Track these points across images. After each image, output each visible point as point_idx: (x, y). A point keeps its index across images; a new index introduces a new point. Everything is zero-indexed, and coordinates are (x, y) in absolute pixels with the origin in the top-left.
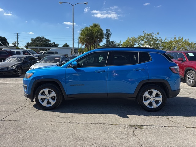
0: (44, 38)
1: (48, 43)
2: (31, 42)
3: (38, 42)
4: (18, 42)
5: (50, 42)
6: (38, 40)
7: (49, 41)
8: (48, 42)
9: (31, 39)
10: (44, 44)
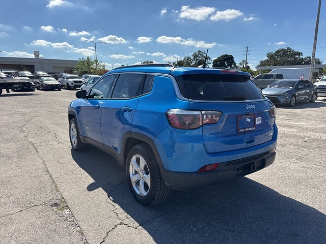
0: (290, 50)
1: (297, 58)
2: (267, 58)
3: (278, 58)
4: (246, 61)
5: (301, 57)
6: (279, 55)
7: (299, 54)
8: (297, 56)
9: (268, 54)
10: (288, 61)
